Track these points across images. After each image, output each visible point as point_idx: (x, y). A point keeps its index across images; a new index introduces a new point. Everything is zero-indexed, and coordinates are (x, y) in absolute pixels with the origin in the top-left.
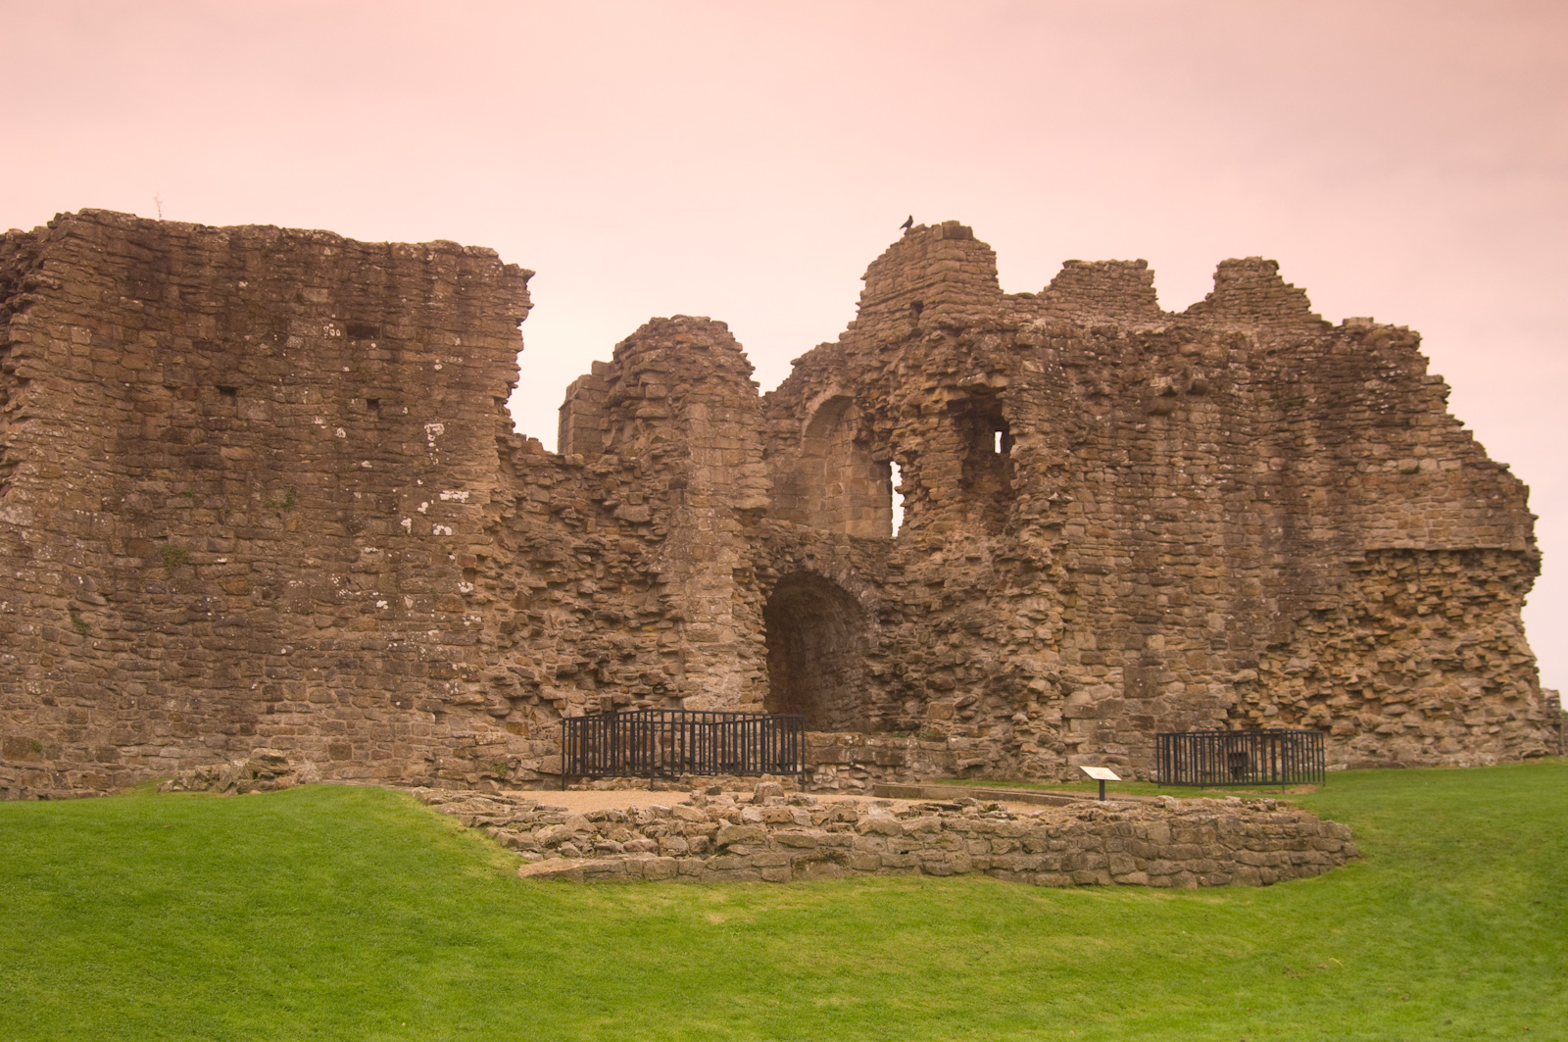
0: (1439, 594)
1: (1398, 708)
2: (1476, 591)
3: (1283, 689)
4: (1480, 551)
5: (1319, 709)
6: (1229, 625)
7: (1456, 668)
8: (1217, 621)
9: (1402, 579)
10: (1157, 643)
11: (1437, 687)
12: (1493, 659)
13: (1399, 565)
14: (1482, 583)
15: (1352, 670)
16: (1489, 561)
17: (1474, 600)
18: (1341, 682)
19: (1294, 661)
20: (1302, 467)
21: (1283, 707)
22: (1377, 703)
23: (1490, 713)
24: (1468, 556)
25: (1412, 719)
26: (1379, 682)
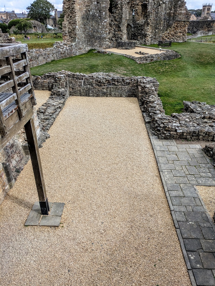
0: (181, 25)
1: (175, 36)
2: (184, 25)
3: (166, 35)
4: (185, 21)
5: (169, 37)
6: (163, 28)
7: (181, 33)
8: (162, 28)
9: (178, 24)
10: (157, 31)
11: (179, 34)
12: (184, 32)
13: (178, 22)
14: (185, 24)
15: (172, 33)
16: (186, 22)
17: (184, 26)
18: (171, 34)
19: (167, 32)
20: (172, 11)
21: (166, 36)
22: (173, 36)
23: (183, 37)
24: (184, 22)
25: (176, 38)
26: (174, 34)
